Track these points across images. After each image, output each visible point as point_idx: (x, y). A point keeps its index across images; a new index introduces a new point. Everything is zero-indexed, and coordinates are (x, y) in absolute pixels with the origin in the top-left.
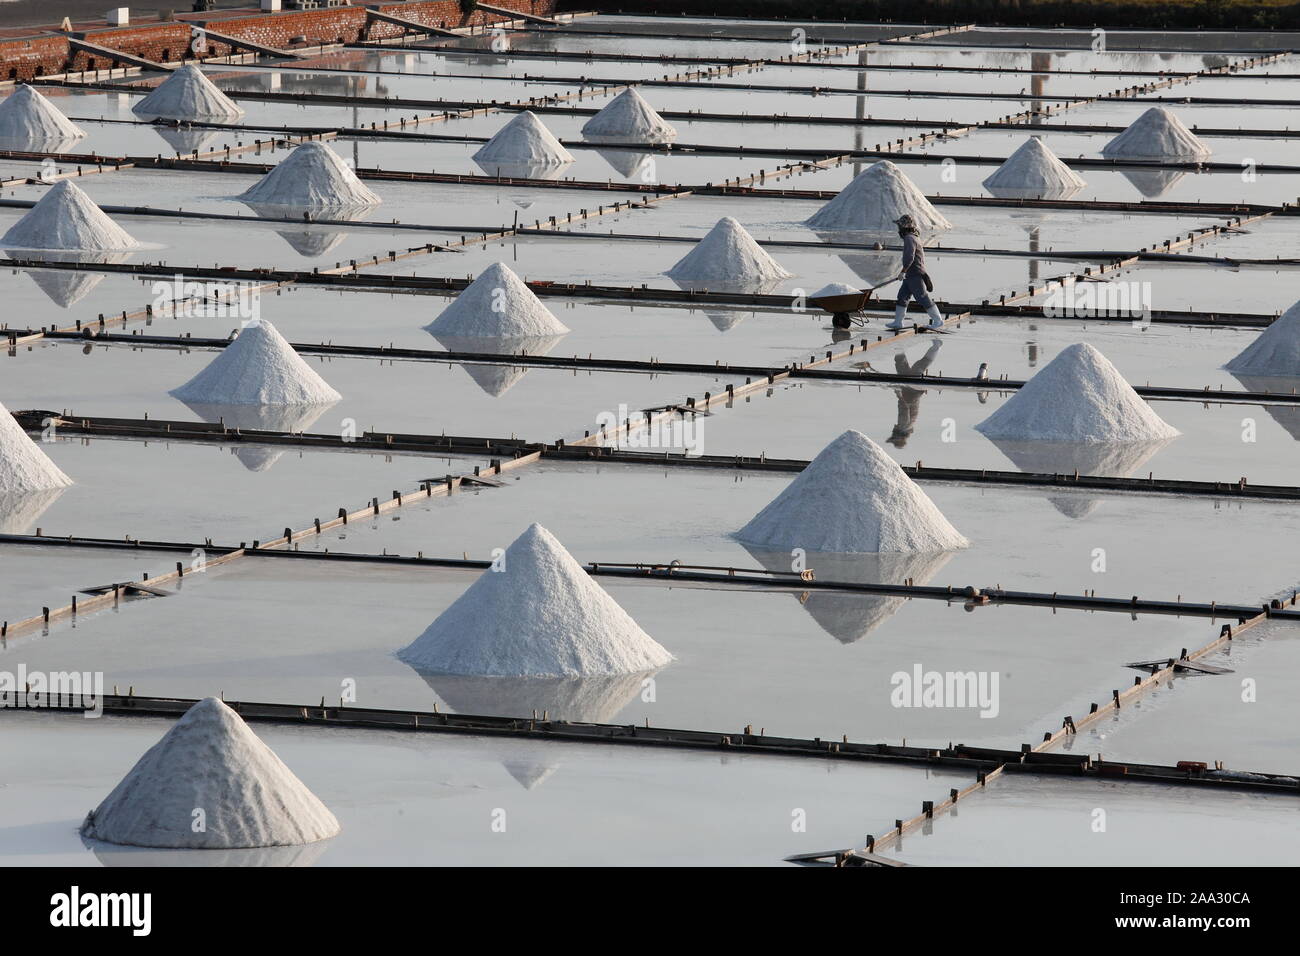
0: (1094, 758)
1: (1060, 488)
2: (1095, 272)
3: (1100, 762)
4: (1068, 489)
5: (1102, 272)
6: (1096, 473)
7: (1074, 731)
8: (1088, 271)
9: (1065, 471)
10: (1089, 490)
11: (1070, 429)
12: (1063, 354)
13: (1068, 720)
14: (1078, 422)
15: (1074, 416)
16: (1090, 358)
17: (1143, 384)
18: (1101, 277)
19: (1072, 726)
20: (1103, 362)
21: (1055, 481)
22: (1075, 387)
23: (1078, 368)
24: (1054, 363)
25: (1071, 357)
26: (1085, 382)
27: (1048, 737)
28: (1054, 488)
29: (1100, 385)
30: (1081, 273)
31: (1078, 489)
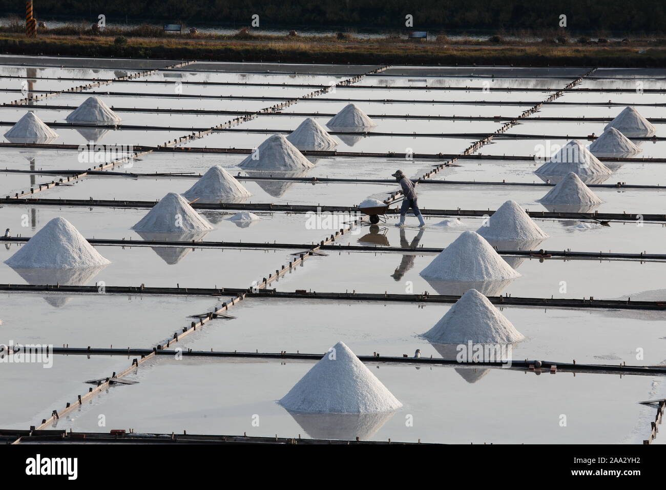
0: (68, 431)
1: (50, 292)
2: (65, 180)
3: (71, 433)
4: (54, 292)
5: (69, 181)
6: (69, 284)
7: (58, 418)
8: (61, 180)
9: (52, 283)
10: (65, 292)
11: (55, 261)
12: (49, 223)
13: (55, 412)
14: (58, 258)
15: (56, 254)
16: (64, 225)
17: (91, 238)
18: (69, 183)
19: (57, 415)
20: (71, 227)
21: (47, 288)
22: (56, 239)
23: (57, 230)
24: (45, 227)
25: (54, 224)
26: (61, 237)
27: (44, 421)
28: (46, 292)
29: (70, 239)
30: (58, 181)
31: (59, 292)
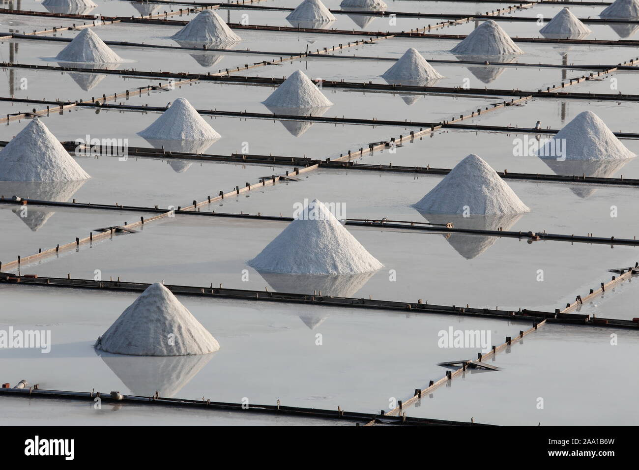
0: (591, 316)
1: (576, 183)
2: (595, 75)
3: (594, 318)
4: (580, 183)
5: (599, 75)
6: (594, 176)
7: (582, 303)
8: (591, 75)
9: (579, 175)
10: (590, 184)
11: (582, 154)
12: (578, 116)
13: (579, 297)
14: (585, 150)
15: (583, 147)
16: (592, 119)
18: (599, 78)
19: (581, 300)
20: (598, 121)
21: (574, 179)
22: (584, 133)
23: (585, 123)
24: (574, 121)
25: (583, 118)
26: (589, 130)
27: (568, 305)
28: (573, 183)
29: (597, 132)
30: (588, 76)
31: (585, 184)
